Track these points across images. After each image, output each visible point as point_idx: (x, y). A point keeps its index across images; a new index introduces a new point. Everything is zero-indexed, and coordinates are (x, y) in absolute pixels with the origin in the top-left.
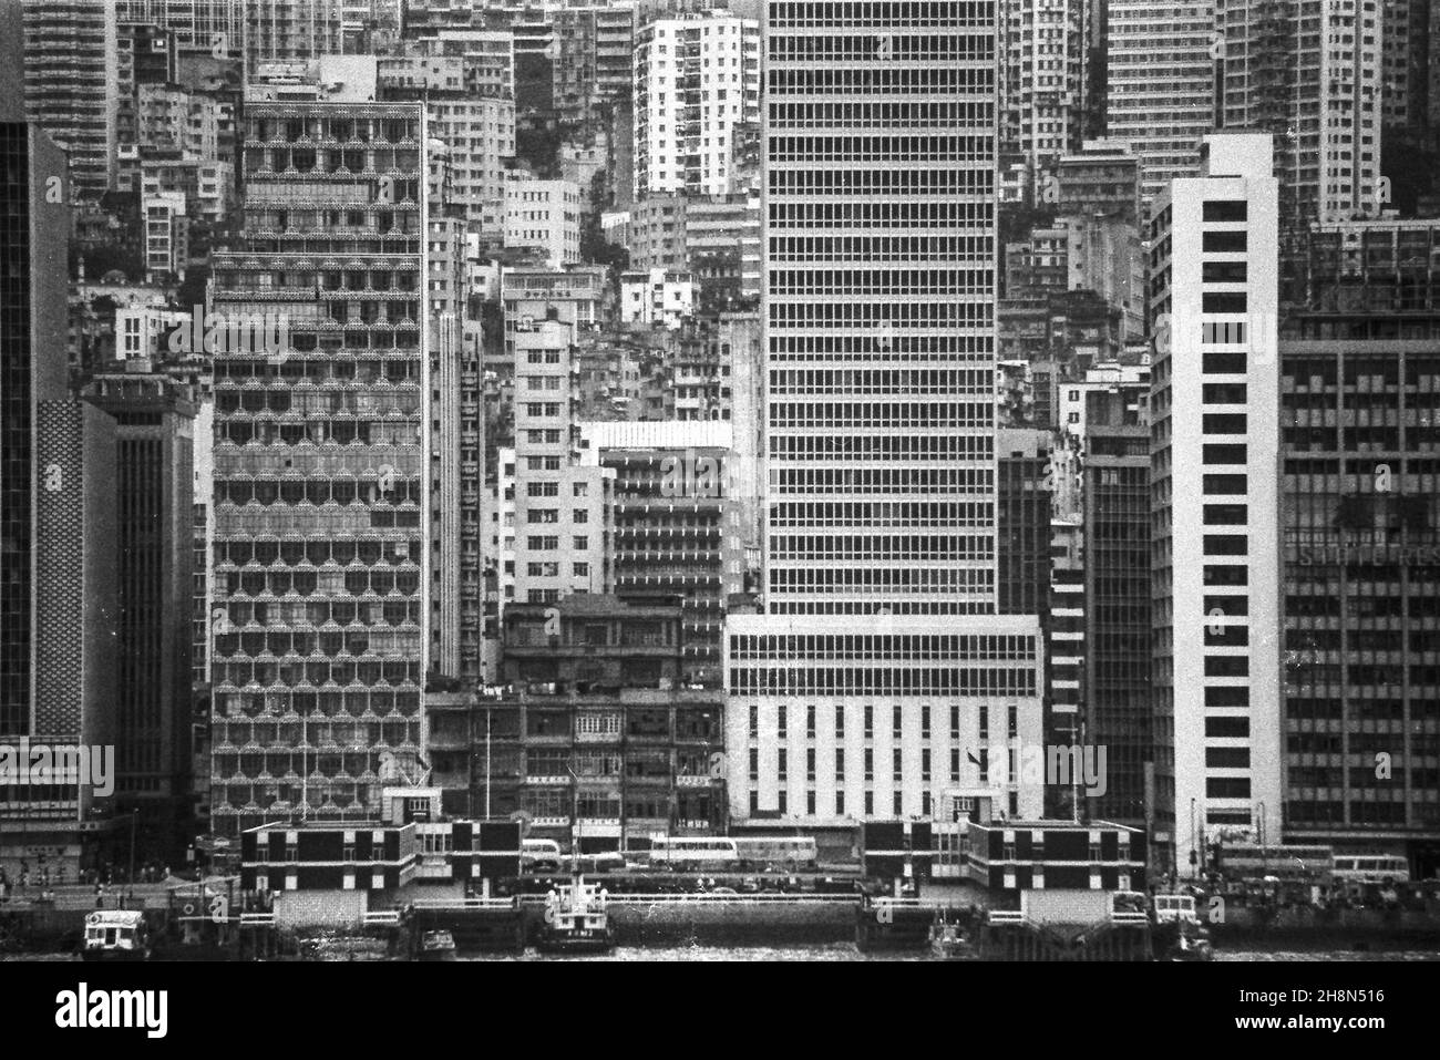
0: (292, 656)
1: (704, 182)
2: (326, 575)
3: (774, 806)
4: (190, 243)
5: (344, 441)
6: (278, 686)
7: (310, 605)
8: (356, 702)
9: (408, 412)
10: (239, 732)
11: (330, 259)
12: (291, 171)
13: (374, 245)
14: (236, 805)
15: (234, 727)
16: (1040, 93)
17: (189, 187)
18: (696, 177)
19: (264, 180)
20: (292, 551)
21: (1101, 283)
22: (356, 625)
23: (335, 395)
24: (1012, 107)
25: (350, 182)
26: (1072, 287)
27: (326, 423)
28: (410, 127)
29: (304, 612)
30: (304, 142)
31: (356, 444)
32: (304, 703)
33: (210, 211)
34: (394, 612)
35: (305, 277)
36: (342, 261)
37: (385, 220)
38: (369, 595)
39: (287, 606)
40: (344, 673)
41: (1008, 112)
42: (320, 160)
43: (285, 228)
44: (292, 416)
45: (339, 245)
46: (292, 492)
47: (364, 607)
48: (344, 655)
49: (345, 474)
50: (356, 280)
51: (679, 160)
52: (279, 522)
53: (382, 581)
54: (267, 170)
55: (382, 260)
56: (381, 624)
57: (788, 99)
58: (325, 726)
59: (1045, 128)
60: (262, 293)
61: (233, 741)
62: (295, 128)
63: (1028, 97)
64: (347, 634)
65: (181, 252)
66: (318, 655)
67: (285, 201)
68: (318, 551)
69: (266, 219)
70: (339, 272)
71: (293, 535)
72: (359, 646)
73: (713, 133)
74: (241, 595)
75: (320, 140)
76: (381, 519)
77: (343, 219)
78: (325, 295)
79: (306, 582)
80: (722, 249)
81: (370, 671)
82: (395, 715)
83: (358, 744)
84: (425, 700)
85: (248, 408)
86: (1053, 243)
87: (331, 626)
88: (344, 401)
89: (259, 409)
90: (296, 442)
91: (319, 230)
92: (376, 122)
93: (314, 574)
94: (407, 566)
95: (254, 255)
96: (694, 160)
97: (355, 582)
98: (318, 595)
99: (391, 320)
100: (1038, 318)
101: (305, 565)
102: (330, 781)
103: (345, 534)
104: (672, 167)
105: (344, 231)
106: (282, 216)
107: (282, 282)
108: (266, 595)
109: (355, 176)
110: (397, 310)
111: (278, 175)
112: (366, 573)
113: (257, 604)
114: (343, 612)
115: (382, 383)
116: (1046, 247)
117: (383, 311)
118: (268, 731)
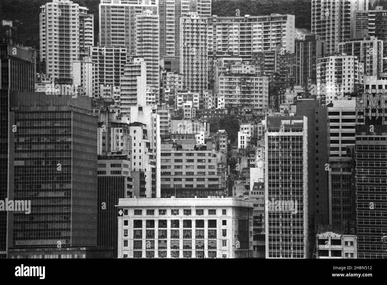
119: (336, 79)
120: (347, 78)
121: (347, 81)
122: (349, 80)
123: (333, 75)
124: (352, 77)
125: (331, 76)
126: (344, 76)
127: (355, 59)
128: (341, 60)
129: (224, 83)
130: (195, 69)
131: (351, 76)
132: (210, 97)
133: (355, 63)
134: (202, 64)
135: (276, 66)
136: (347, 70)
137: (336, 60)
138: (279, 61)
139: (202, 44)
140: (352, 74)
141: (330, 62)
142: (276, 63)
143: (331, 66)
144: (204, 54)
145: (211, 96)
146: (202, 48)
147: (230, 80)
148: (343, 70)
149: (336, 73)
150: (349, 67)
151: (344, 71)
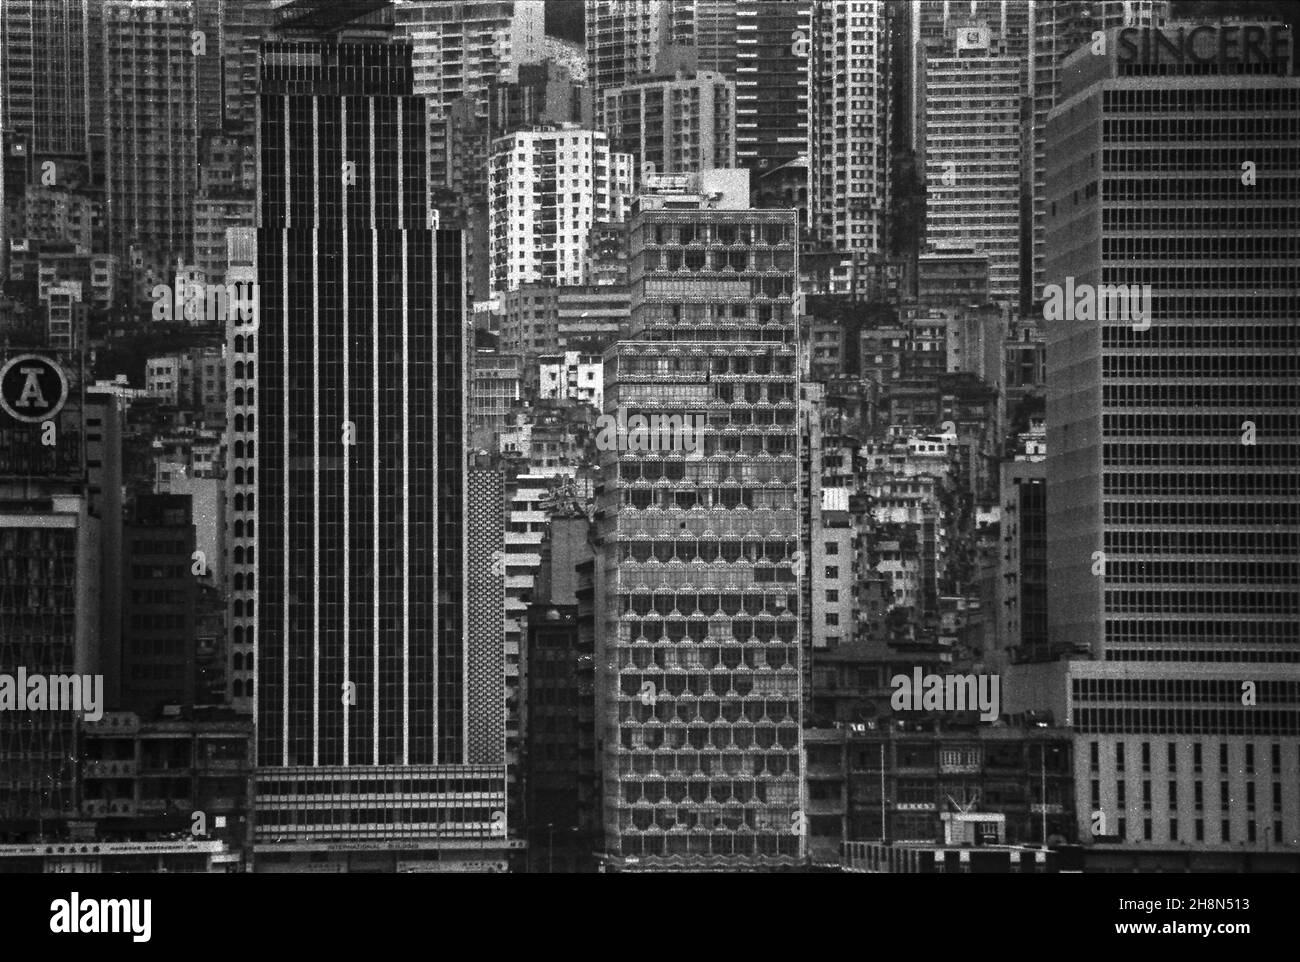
0: (687, 695)
1: (560, 275)
2: (718, 624)
3: (1114, 831)
4: (89, 327)
5: (730, 505)
6: (676, 722)
7: (703, 651)
8: (743, 737)
9: (786, 481)
10: (643, 763)
11: (719, 347)
12: (684, 270)
13: (755, 335)
14: (641, 827)
15: (638, 758)
16: (853, 199)
17: (83, 277)
18: (552, 270)
19: (660, 278)
20: (687, 603)
21: (977, 366)
22: (742, 668)
23: (724, 466)
24: (826, 211)
25: (735, 279)
26: (950, 370)
27: (715, 491)
28: (787, 230)
29: (696, 657)
30: (694, 245)
31: (741, 508)
32: (698, 737)
33: (102, 298)
34: (775, 657)
35: (698, 363)
36: (730, 348)
37: (764, 312)
38: (754, 642)
39: (682, 652)
40: (732, 712)
41: (822, 214)
42: (708, 259)
43: (678, 320)
44: (686, 484)
45: (725, 334)
46: (686, 551)
47: (750, 652)
48: (732, 695)
49: (730, 535)
50: (742, 365)
51: (537, 255)
52: (676, 578)
53: (764, 630)
54: (663, 268)
55: (762, 347)
56: (765, 668)
57: (1120, 205)
58: (716, 757)
59: (858, 229)
60: (659, 377)
61: (638, 770)
62: (688, 232)
63: (841, 202)
64: (735, 676)
65: (81, 334)
66: (709, 695)
67: (678, 296)
68: (709, 603)
69: (662, 312)
70: (726, 358)
71: (687, 589)
72: (744, 687)
73: (568, 232)
74: (642, 642)
75: (709, 243)
76: (762, 575)
77: (728, 312)
78: (714, 377)
79: (699, 631)
80: (594, 333)
81: (755, 709)
82: (777, 748)
83: (745, 775)
84: (802, 735)
85: (648, 478)
86: (933, 330)
87: (721, 669)
88: (731, 471)
89: (658, 478)
90: (690, 507)
91: (707, 322)
92: (757, 227)
93: (706, 623)
94: (787, 616)
95: (652, 343)
96: (551, 256)
97: (741, 630)
98: (708, 642)
99: (771, 399)
100: (929, 397)
101: (697, 615)
102: (722, 806)
103: (731, 588)
104: (530, 261)
105: (729, 322)
106: (676, 308)
107: (677, 367)
108: (665, 642)
109: (740, 274)
110: (777, 391)
111: (674, 274)
112: (750, 623)
113: (657, 649)
114: (731, 657)
115: (765, 455)
116: (927, 333)
117: (765, 392)
118: (667, 761)
119: (538, 207)
120: (568, 204)
121: (569, 213)
122: (576, 210)
123: (529, 193)
124: (586, 202)
125: (521, 199)
126: (561, 197)
127: (597, 142)
128: (551, 144)
129: (209, 223)
130: (153, 177)
131: (583, 197)
132: (150, 267)
133: (598, 156)
134: (176, 158)
135: (449, 167)
136: (568, 177)
137: (535, 143)
138: (458, 150)
139: (176, 92)
140: (585, 191)
141: (518, 150)
142: (449, 158)
143: (522, 164)
144: (183, 124)
145: (154, 265)
146: (176, 105)
147: (228, 213)
148: (559, 177)
149: (537, 187)
150: (575, 168)
151: (562, 182)
